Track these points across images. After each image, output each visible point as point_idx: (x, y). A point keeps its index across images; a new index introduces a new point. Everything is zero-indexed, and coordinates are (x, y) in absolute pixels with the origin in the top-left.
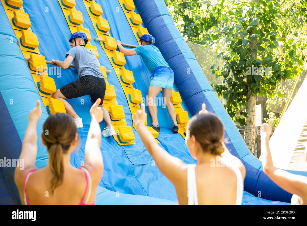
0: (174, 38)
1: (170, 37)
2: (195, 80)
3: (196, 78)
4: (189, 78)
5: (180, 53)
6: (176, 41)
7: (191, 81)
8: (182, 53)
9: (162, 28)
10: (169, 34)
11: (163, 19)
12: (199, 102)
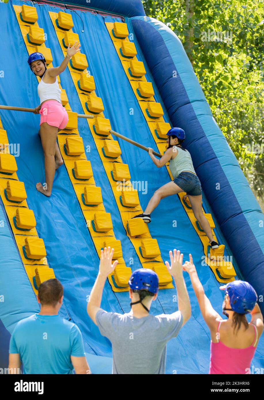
0: (207, 136)
1: (202, 134)
2: (232, 196)
3: (235, 193)
4: (224, 194)
5: (214, 157)
6: (209, 140)
7: (228, 197)
8: (217, 158)
9: (190, 121)
10: (200, 129)
11: (192, 108)
12: (237, 228)
